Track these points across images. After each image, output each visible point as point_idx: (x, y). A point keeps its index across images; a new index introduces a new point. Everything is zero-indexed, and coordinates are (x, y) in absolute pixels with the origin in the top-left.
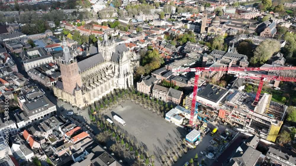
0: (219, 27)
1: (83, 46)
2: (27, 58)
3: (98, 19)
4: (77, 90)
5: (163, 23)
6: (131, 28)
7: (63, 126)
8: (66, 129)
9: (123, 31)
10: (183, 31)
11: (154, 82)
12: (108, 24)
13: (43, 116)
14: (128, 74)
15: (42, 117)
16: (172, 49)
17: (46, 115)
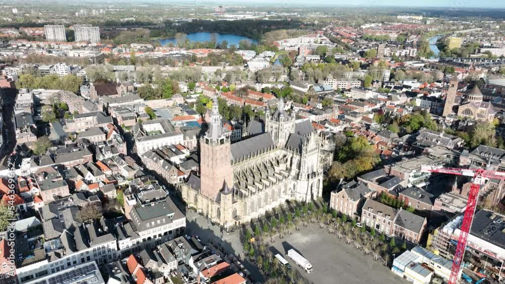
0: (482, 106)
1: (233, 122)
2: (144, 134)
3: (257, 83)
4: (224, 194)
5: (369, 95)
6: (312, 99)
7: (198, 256)
8: (203, 263)
9: (299, 104)
10: (409, 109)
11: (365, 194)
12: (272, 92)
13: (163, 234)
14: (314, 174)
15: (160, 235)
16: (392, 139)
17: (168, 233)
